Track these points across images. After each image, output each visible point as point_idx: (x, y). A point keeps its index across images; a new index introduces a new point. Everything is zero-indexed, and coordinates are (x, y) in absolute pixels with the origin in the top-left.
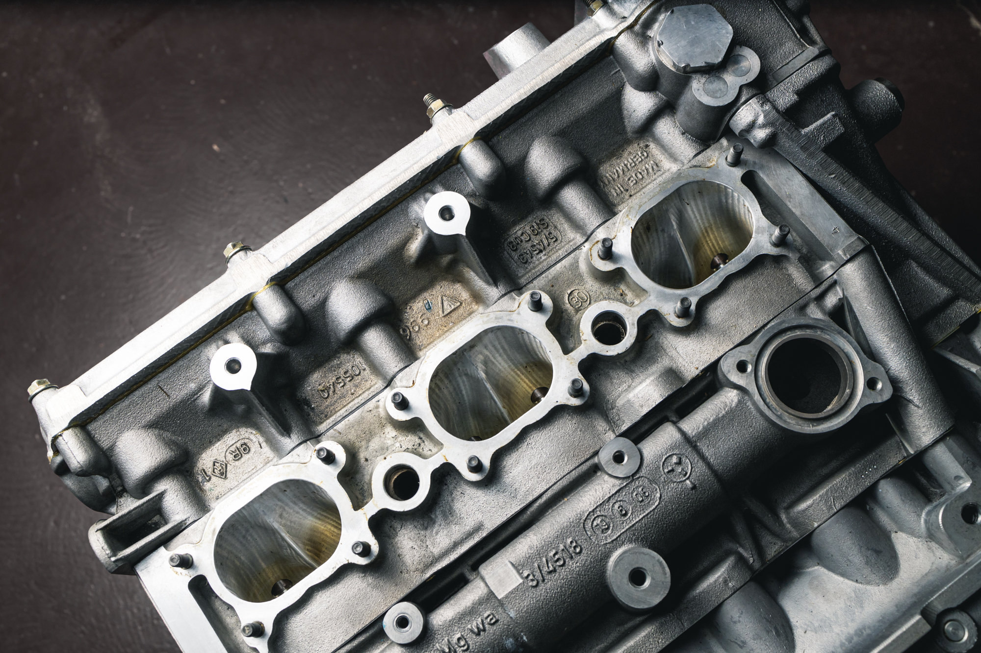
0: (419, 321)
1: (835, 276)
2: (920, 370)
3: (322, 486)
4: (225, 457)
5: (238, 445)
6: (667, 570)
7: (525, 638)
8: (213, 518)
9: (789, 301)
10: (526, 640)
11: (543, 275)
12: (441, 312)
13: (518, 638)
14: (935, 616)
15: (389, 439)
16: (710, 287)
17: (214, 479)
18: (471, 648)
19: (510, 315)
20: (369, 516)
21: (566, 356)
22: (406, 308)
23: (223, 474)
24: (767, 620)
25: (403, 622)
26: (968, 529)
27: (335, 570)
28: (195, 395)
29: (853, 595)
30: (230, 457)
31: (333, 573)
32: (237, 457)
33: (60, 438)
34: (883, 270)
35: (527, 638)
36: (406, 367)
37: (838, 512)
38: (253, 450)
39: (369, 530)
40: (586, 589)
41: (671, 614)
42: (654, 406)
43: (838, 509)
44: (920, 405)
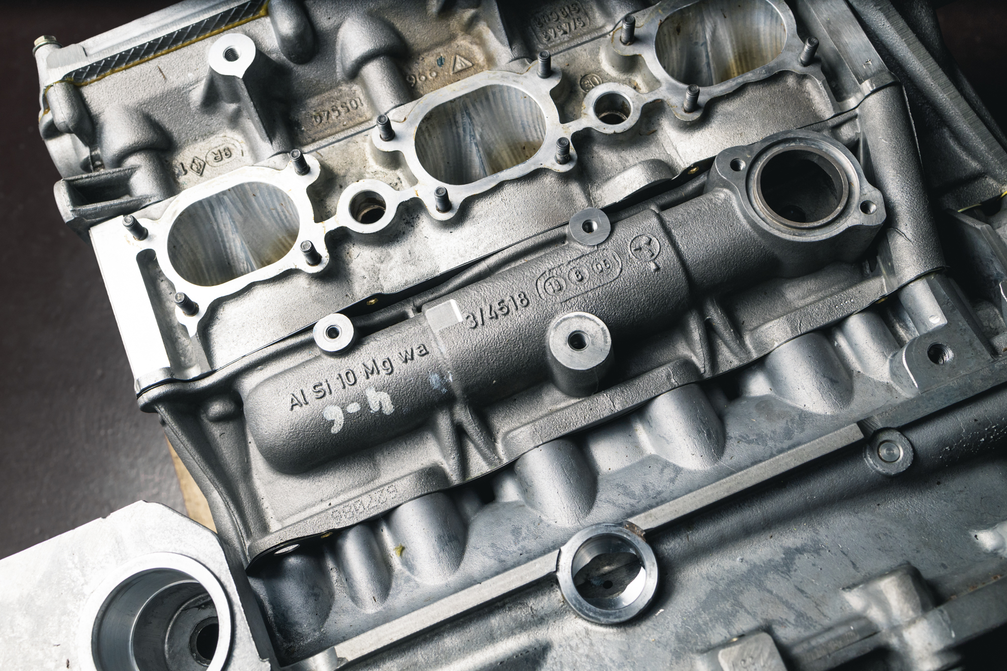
0: (428, 73)
1: (857, 111)
2: (921, 208)
3: (289, 194)
4: (206, 157)
5: (221, 148)
6: (609, 339)
7: (450, 378)
8: (178, 201)
9: (803, 123)
10: (451, 380)
11: (561, 54)
12: (451, 69)
13: (444, 376)
14: (872, 432)
15: (368, 173)
16: (725, 90)
17: (190, 173)
18: (395, 372)
19: (516, 76)
20: (327, 231)
21: (562, 125)
22: (419, 59)
23: (200, 172)
24: (702, 422)
25: (333, 333)
26: (932, 366)
27: (281, 272)
28: (191, 85)
29: (797, 417)
30: (211, 158)
31: (278, 274)
32: (218, 158)
33: (52, 88)
34: (908, 111)
35: (453, 378)
36: (402, 105)
37: (801, 335)
38: (234, 156)
39: (324, 242)
40: (523, 343)
41: (605, 395)
42: (637, 189)
43: (802, 332)
44: (912, 240)
